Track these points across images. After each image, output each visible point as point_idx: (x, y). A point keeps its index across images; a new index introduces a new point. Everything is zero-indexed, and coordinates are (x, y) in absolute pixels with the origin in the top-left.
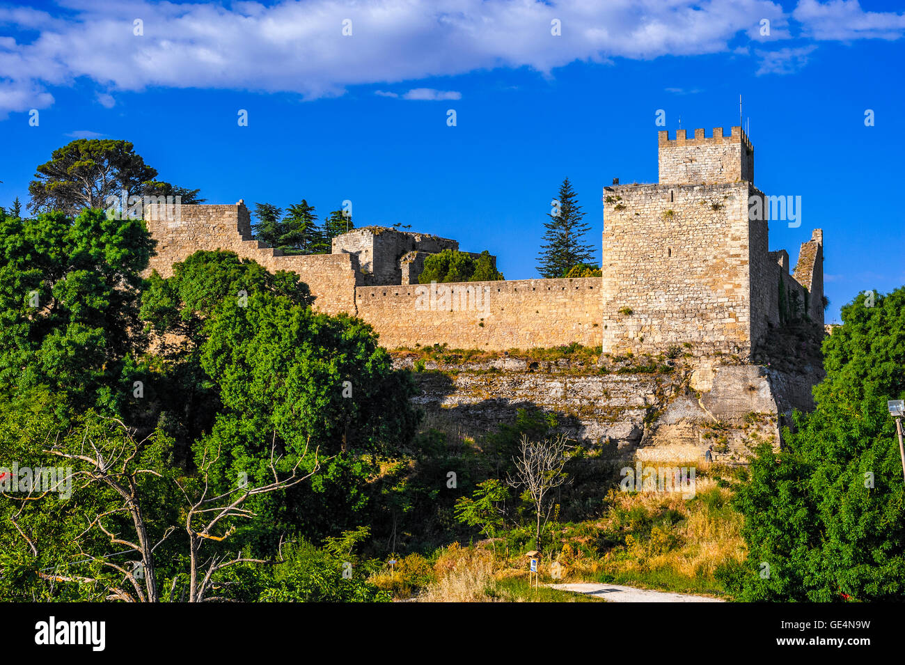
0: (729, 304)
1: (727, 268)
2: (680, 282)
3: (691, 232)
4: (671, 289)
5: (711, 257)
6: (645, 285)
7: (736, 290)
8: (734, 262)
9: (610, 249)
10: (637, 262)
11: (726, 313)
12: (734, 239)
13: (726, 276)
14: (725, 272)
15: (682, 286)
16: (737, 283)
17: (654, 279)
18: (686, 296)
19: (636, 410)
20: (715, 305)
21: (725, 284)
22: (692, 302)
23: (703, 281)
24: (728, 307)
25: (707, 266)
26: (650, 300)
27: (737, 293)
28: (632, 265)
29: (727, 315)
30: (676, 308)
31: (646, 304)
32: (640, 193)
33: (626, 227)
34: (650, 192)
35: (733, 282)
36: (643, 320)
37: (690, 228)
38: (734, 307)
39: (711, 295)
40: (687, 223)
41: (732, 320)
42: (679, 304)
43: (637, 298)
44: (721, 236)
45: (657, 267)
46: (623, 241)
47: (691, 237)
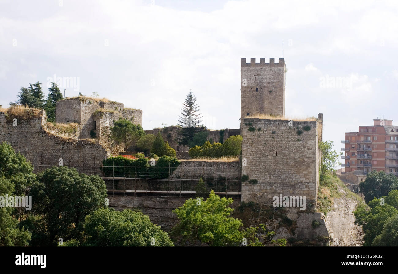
0: (306, 181)
1: (305, 163)
2: (282, 169)
3: (287, 144)
4: (277, 172)
5: (297, 158)
6: (263, 169)
7: (309, 174)
8: (309, 161)
9: (246, 150)
10: (260, 157)
11: (304, 185)
12: (308, 149)
13: (305, 167)
14: (304, 165)
15: (282, 171)
16: (310, 171)
17: (268, 166)
18: (284, 176)
19: (260, 234)
20: (299, 181)
21: (304, 171)
22: (288, 179)
23: (293, 169)
24: (305, 183)
25: (295, 161)
26: (266, 177)
27: (309, 176)
28: (258, 158)
30: (279, 181)
31: (264, 179)
32: (262, 123)
33: (254, 139)
34: (267, 122)
35: (308, 170)
36: (262, 187)
37: (287, 142)
38: (308, 183)
39: (297, 176)
40: (286, 139)
41: (307, 189)
42: (281, 180)
43: (259, 175)
44: (303, 147)
45: (270, 161)
46: (253, 146)
47: (288, 147)
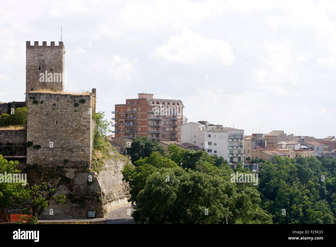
0: (82, 146)
1: (81, 131)
2: (62, 135)
3: (66, 115)
4: (57, 138)
5: (74, 126)
6: (46, 136)
8: (84, 128)
9: (31, 120)
10: (43, 126)
11: (80, 149)
12: (84, 119)
13: (81, 134)
14: (80, 132)
15: (62, 137)
16: (85, 137)
17: (50, 133)
18: (64, 141)
19: (43, 191)
20: (76, 146)
21: (80, 137)
22: (66, 144)
23: (71, 135)
24: (81, 147)
25: (73, 129)
26: (48, 143)
27: (85, 141)
28: (41, 127)
29: (81, 150)
30: (59, 146)
31: (46, 144)
32: (44, 96)
33: (38, 111)
34: (48, 96)
35: (83, 136)
36: (45, 151)
37: (66, 113)
38: (84, 147)
39: (74, 142)
40: (65, 110)
41: (83, 152)
43: (42, 141)
44: (79, 117)
45: (51, 129)
46: (36, 116)
47: (66, 117)
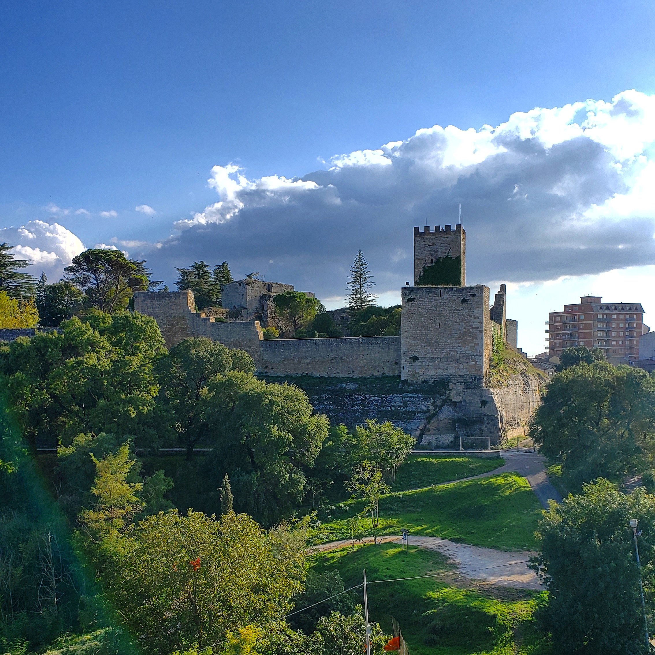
0: (472, 354)
1: (472, 335)
2: (446, 342)
3: (451, 314)
4: (440, 346)
5: (462, 328)
6: (425, 343)
7: (476, 347)
8: (475, 331)
9: (405, 323)
10: (421, 330)
11: (470, 359)
12: (475, 318)
13: (471, 339)
14: (470, 336)
15: (446, 344)
16: (476, 342)
17: (430, 340)
18: (448, 350)
20: (464, 355)
21: (470, 343)
22: (452, 353)
23: (457, 341)
24: (471, 356)
25: (460, 333)
26: (427, 352)
28: (418, 331)
30: (442, 356)
31: (425, 354)
33: (415, 310)
34: (428, 290)
35: (474, 342)
36: (424, 363)
37: (450, 312)
38: (475, 356)
39: (462, 349)
40: (449, 309)
41: (474, 363)
42: (444, 354)
43: (421, 350)
44: (468, 316)
45: (432, 333)
46: (413, 318)
47: (451, 317)
